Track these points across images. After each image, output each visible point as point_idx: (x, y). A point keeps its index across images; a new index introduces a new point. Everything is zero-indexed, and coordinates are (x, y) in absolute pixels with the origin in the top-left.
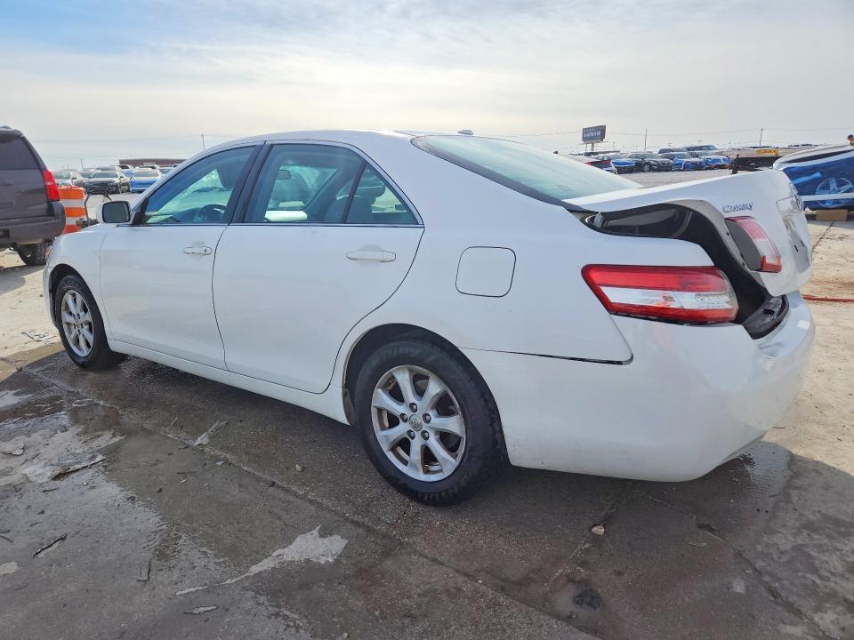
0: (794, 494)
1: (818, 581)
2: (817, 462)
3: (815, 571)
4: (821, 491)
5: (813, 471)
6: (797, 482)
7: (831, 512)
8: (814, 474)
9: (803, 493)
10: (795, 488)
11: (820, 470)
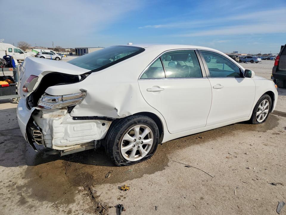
0: (22, 153)
1: (12, 141)
2: (18, 166)
3: (13, 142)
4: (14, 157)
5: (18, 163)
6: (22, 157)
7: (11, 153)
8: (18, 162)
9: (19, 154)
10: (22, 155)
11: (16, 164)
